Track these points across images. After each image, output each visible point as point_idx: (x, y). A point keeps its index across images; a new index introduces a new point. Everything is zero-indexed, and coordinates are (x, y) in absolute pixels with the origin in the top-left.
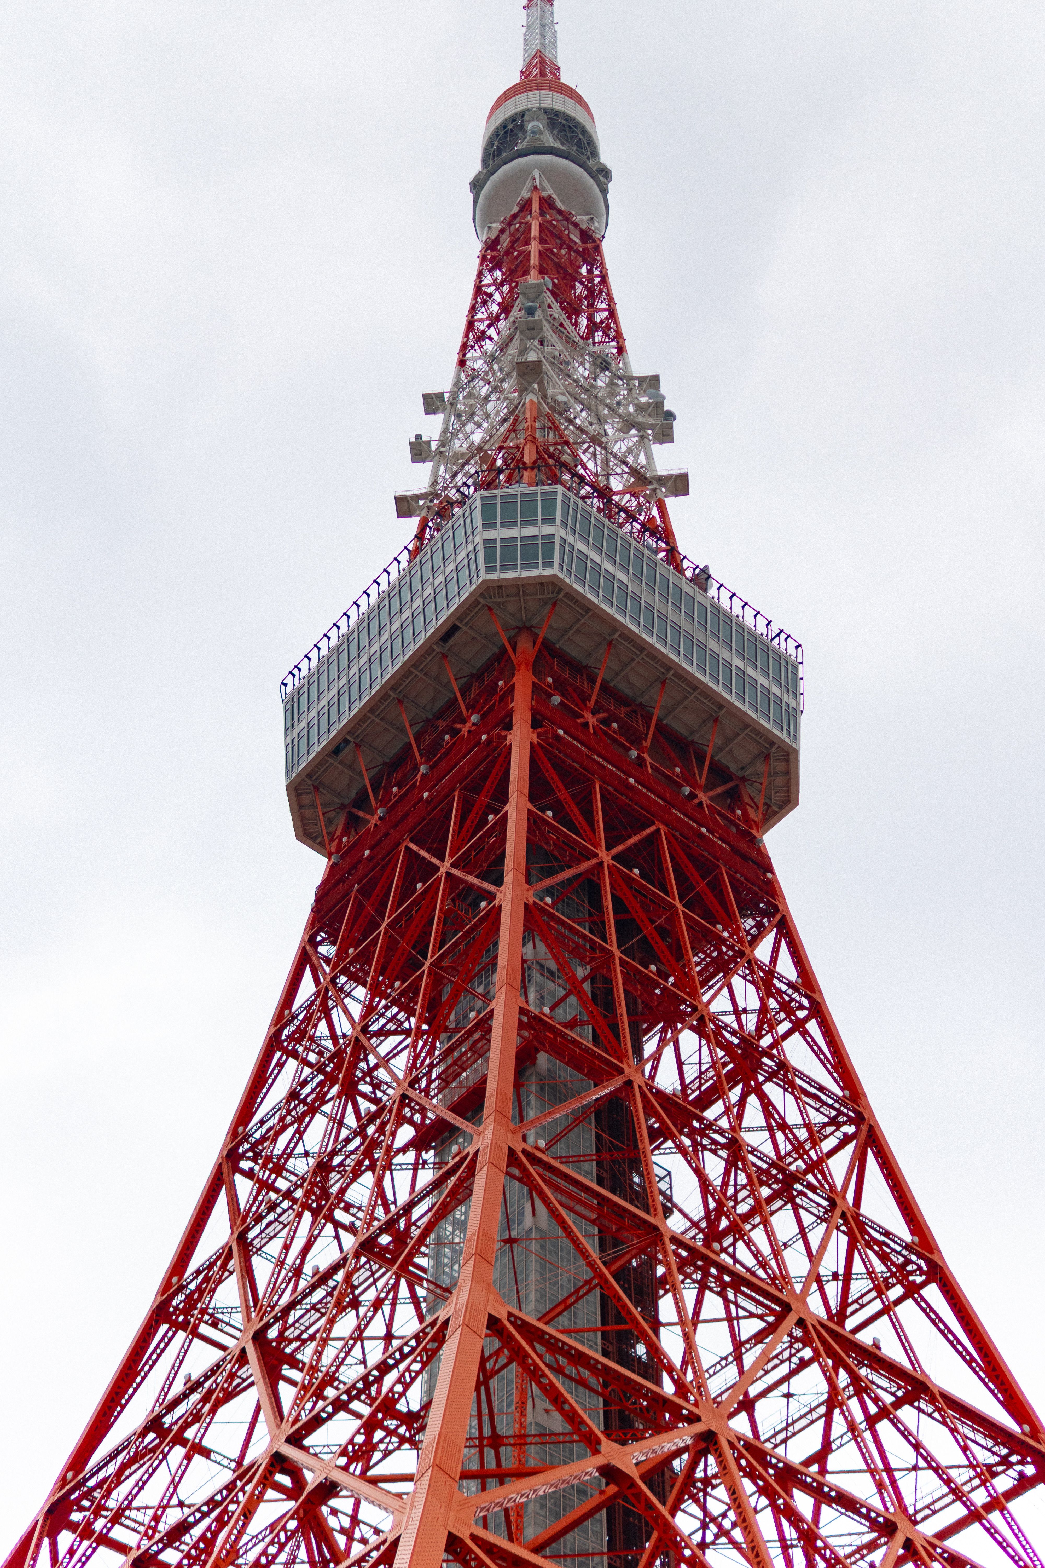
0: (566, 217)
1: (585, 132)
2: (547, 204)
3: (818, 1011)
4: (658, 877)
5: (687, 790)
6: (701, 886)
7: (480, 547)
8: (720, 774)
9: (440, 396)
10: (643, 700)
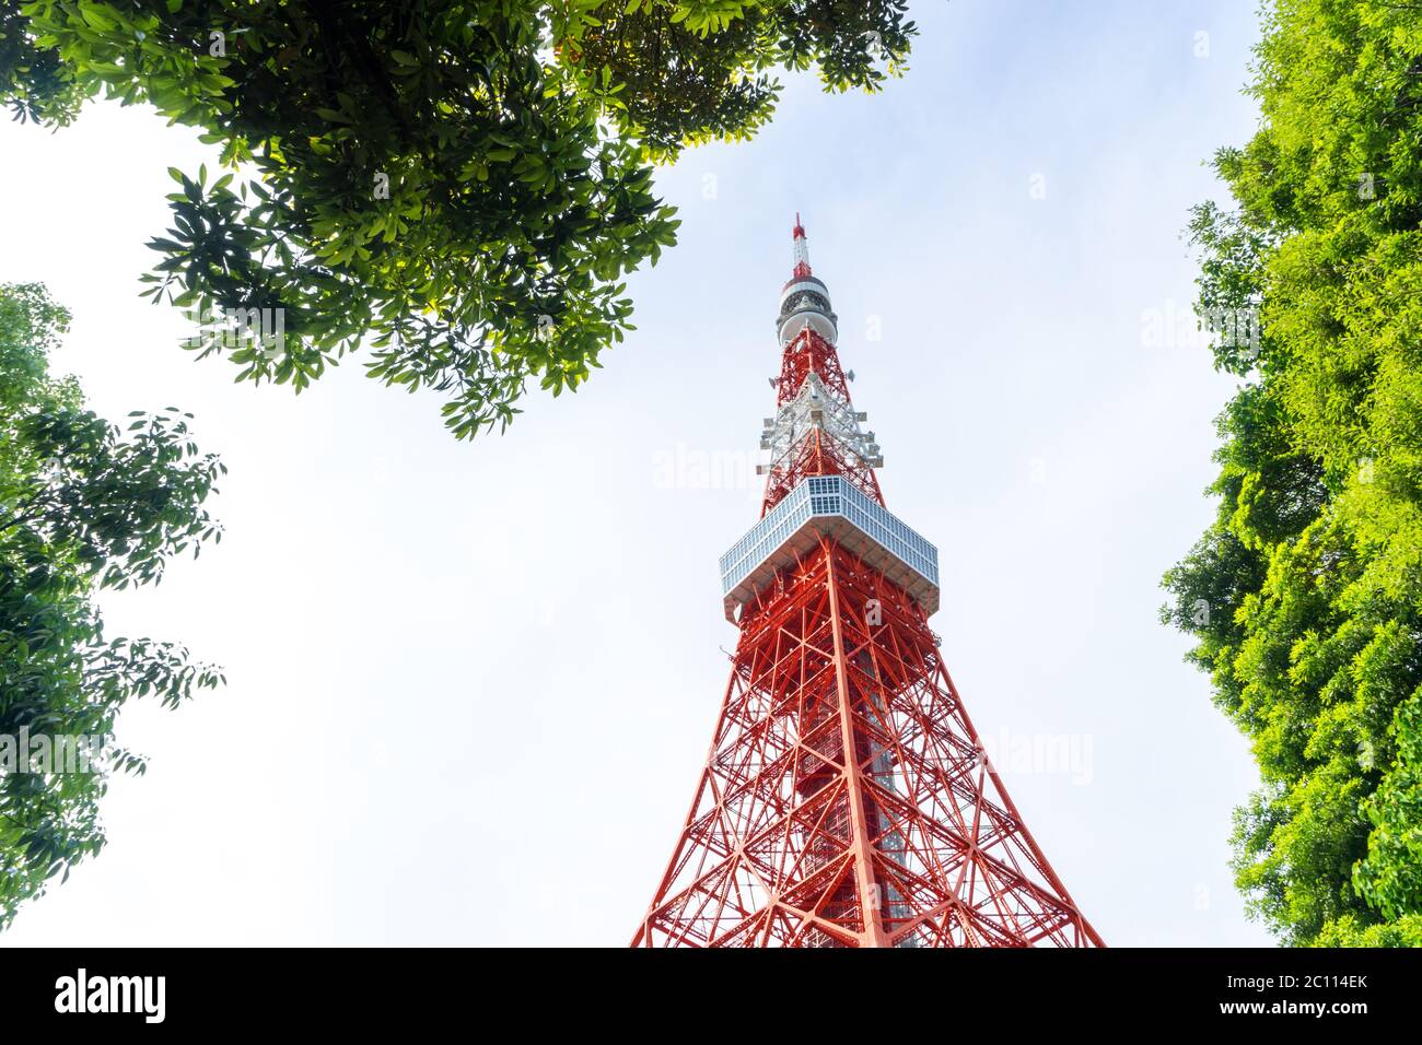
0: (821, 339)
1: (825, 300)
2: (813, 333)
3: (959, 706)
4: (890, 647)
5: (898, 607)
6: (908, 652)
7: (810, 502)
8: (910, 598)
9: (772, 420)
10: (877, 566)
